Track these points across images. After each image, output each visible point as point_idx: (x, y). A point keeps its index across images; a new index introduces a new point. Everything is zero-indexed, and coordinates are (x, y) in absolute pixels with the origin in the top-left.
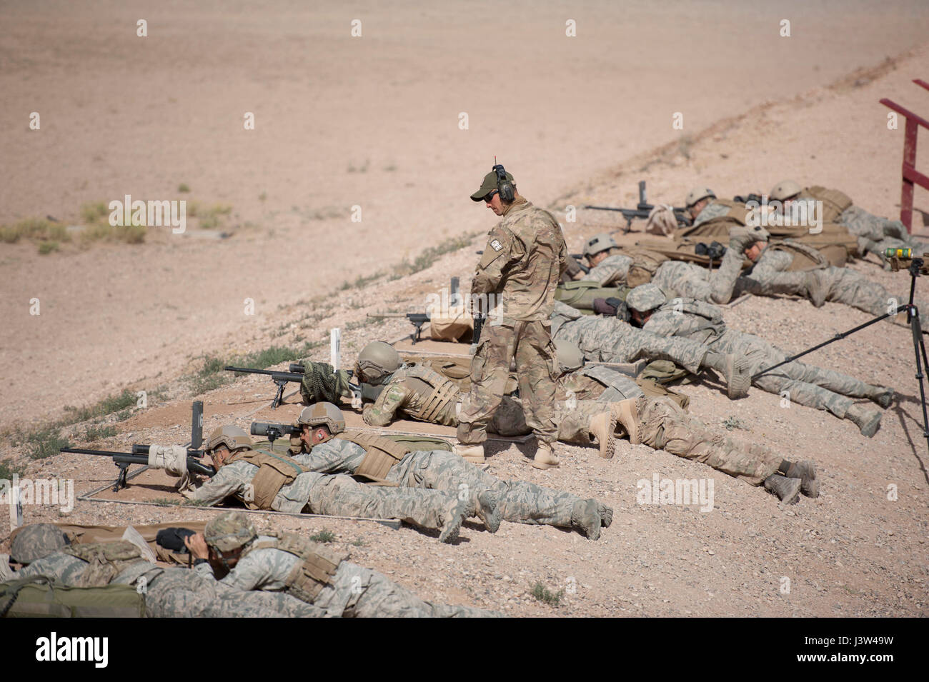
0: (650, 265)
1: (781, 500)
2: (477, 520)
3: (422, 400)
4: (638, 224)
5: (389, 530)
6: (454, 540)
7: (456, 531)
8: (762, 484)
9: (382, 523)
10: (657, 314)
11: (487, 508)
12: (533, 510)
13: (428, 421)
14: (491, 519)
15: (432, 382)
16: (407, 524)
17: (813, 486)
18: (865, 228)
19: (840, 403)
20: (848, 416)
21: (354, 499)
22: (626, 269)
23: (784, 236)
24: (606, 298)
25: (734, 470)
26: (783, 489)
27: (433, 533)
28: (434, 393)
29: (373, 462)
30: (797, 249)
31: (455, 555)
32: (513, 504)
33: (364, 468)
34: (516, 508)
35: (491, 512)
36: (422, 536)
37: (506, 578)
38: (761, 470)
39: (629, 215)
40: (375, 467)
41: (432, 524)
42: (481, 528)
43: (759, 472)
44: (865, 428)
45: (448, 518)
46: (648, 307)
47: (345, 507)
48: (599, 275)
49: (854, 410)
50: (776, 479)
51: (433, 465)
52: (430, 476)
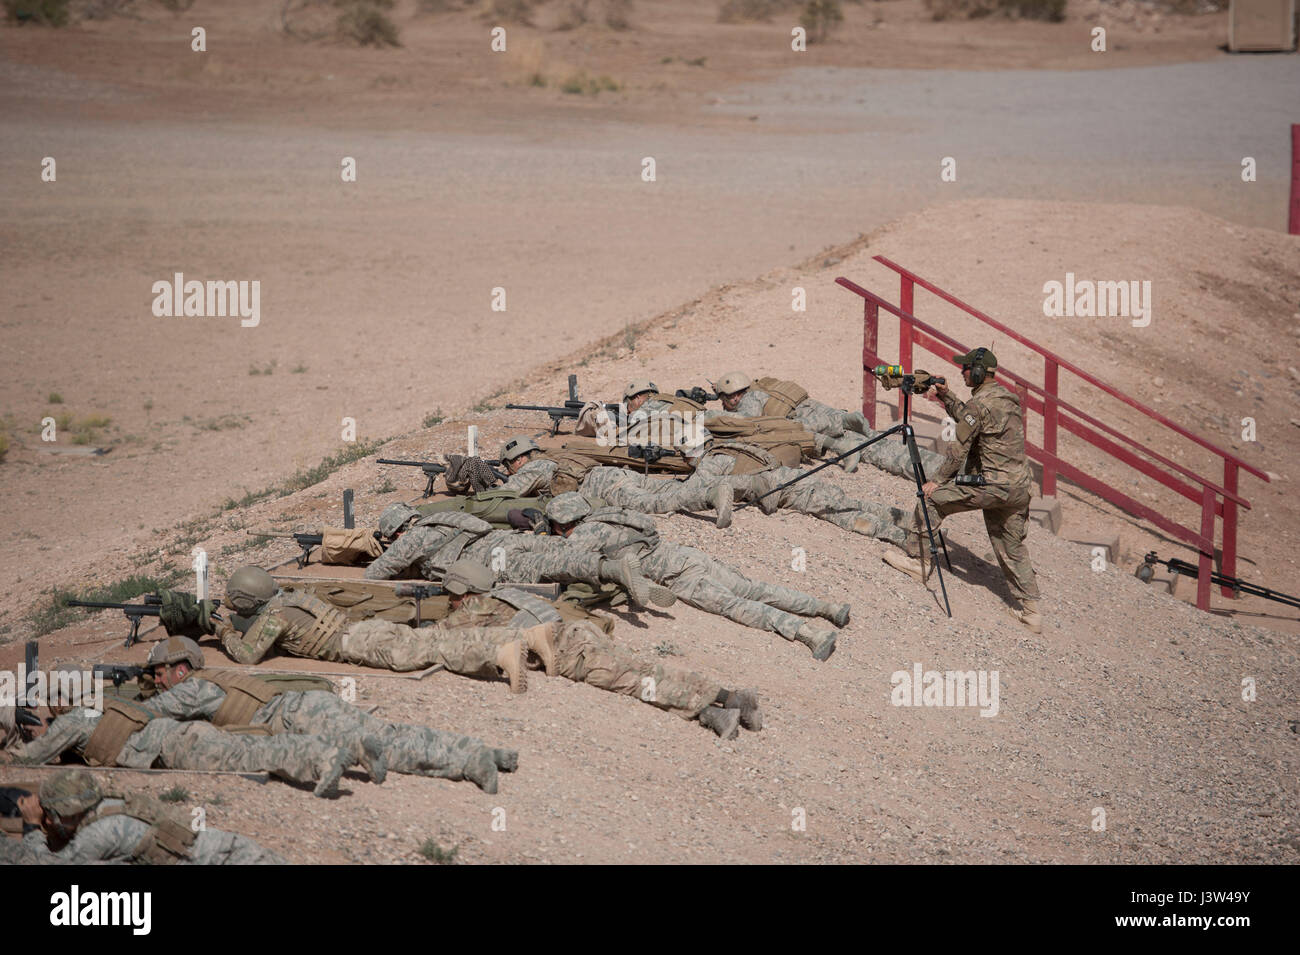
0: (576, 470)
1: (719, 735)
2: (360, 769)
3: (302, 632)
4: (567, 424)
5: (254, 785)
6: (332, 793)
7: (335, 782)
8: (697, 717)
9: (249, 777)
10: (581, 527)
11: (373, 752)
12: (422, 759)
13: (309, 656)
14: (376, 766)
15: (313, 610)
16: (277, 776)
17: (754, 717)
18: (823, 422)
19: (790, 623)
20: (798, 638)
21: (213, 750)
22: (550, 475)
23: (732, 435)
24: (523, 508)
25: (664, 702)
26: (720, 723)
27: (308, 787)
28: (317, 623)
29: (233, 706)
30: (739, 450)
31: (332, 811)
32: (399, 751)
33: (223, 713)
34: (402, 756)
35: (377, 758)
36: (294, 791)
37: (392, 836)
38: (695, 702)
39: (556, 415)
40: (236, 711)
41: (307, 777)
42: (365, 778)
43: (693, 704)
44: (818, 650)
45: (326, 768)
46: (569, 518)
47: (203, 759)
48: (518, 484)
49: (805, 631)
50: (712, 712)
51: (304, 708)
52: (301, 720)
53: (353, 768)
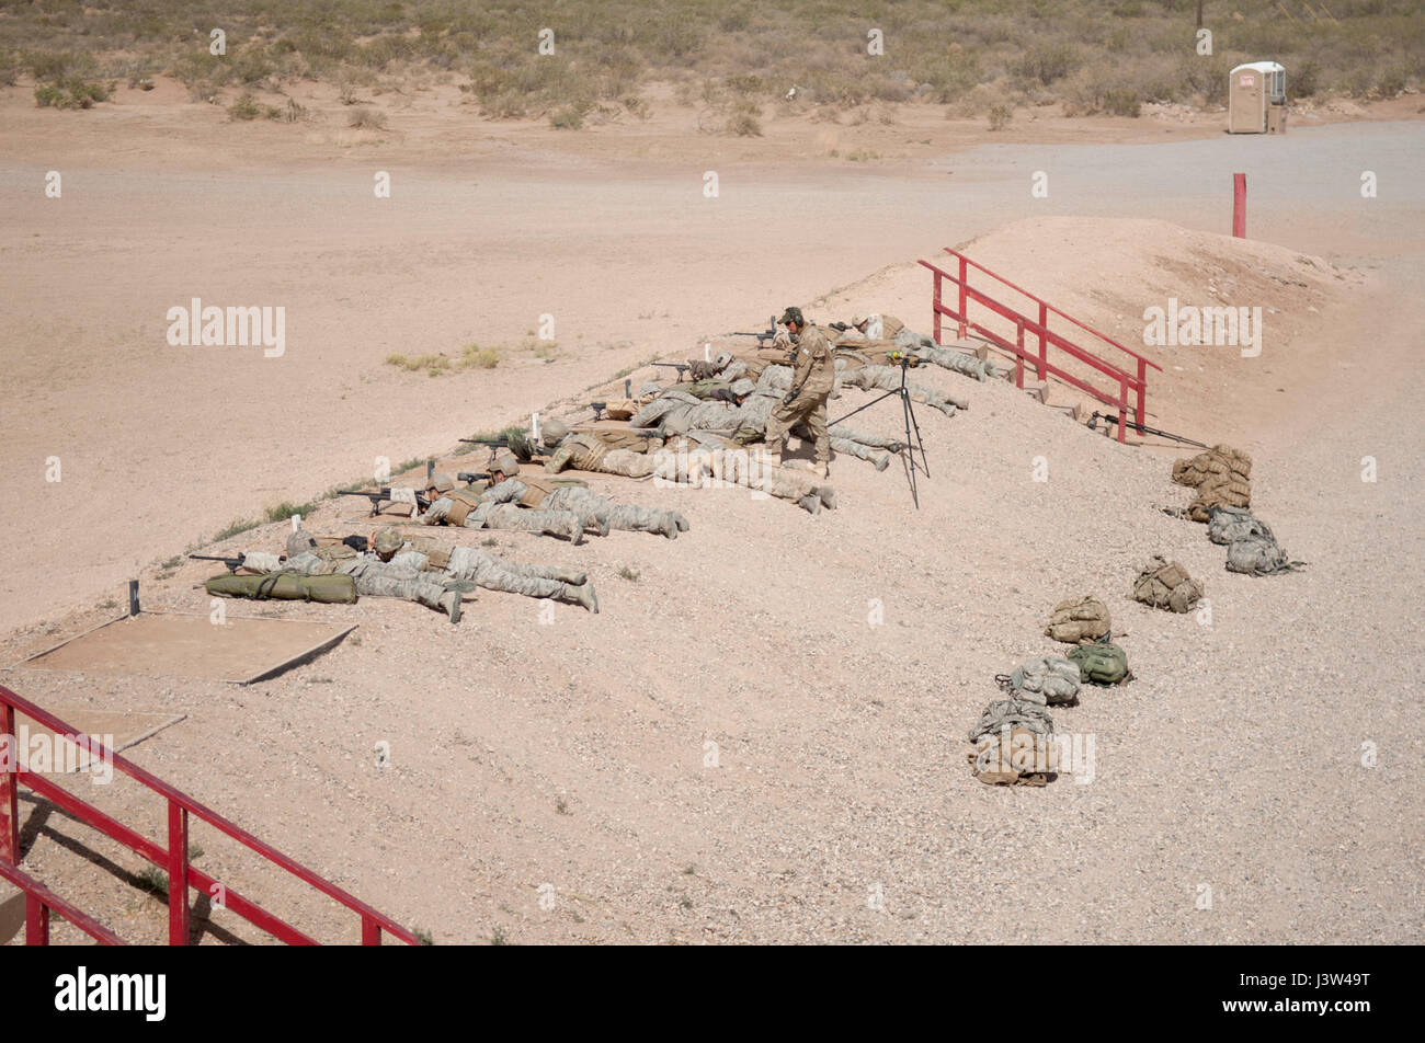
0: (758, 369)
1: (811, 512)
2: (595, 529)
3: (582, 457)
4: (768, 343)
5: (534, 537)
6: (579, 543)
7: (581, 537)
8: (798, 503)
9: (532, 533)
10: (749, 398)
11: (601, 521)
12: (634, 522)
13: (586, 469)
14: (603, 528)
15: (588, 445)
16: (547, 533)
19: (864, 450)
20: (868, 459)
21: (514, 519)
22: (743, 371)
23: (855, 348)
24: (723, 389)
25: (780, 494)
26: (811, 506)
27: (568, 539)
28: (590, 452)
29: (532, 494)
30: (850, 356)
32: (621, 519)
33: (526, 498)
34: (624, 521)
35: (603, 524)
36: (556, 541)
37: (605, 565)
38: (797, 494)
39: (762, 338)
40: (532, 498)
41: (564, 533)
42: (598, 534)
43: (795, 496)
44: (879, 466)
45: (574, 529)
46: (744, 392)
47: (508, 524)
48: (726, 376)
49: (872, 454)
50: (806, 500)
51: (571, 496)
52: (569, 503)
53: (590, 529)
